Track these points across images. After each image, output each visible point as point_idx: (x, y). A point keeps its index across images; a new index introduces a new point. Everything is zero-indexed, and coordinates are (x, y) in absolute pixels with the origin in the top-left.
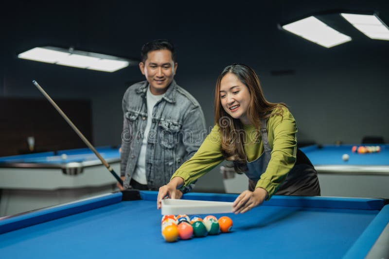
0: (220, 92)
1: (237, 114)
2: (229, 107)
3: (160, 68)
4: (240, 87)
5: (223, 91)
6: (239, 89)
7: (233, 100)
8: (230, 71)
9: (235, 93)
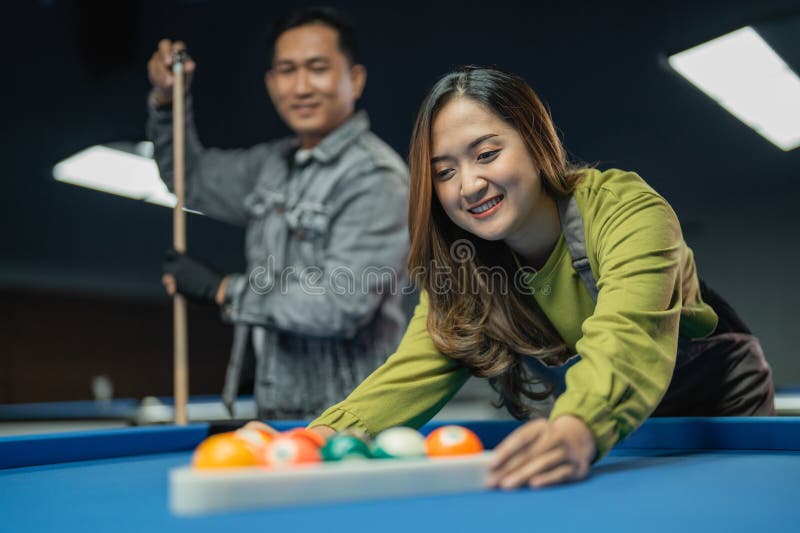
0: (434, 161)
1: (495, 224)
2: (467, 206)
3: (302, 73)
4: (500, 137)
5: (444, 158)
6: (497, 143)
7: (481, 183)
8: (461, 91)
9: (488, 157)
